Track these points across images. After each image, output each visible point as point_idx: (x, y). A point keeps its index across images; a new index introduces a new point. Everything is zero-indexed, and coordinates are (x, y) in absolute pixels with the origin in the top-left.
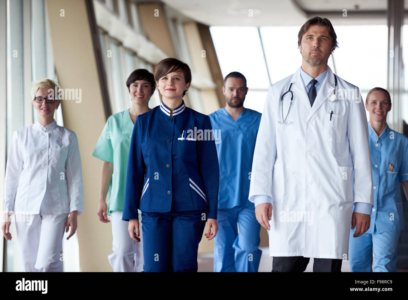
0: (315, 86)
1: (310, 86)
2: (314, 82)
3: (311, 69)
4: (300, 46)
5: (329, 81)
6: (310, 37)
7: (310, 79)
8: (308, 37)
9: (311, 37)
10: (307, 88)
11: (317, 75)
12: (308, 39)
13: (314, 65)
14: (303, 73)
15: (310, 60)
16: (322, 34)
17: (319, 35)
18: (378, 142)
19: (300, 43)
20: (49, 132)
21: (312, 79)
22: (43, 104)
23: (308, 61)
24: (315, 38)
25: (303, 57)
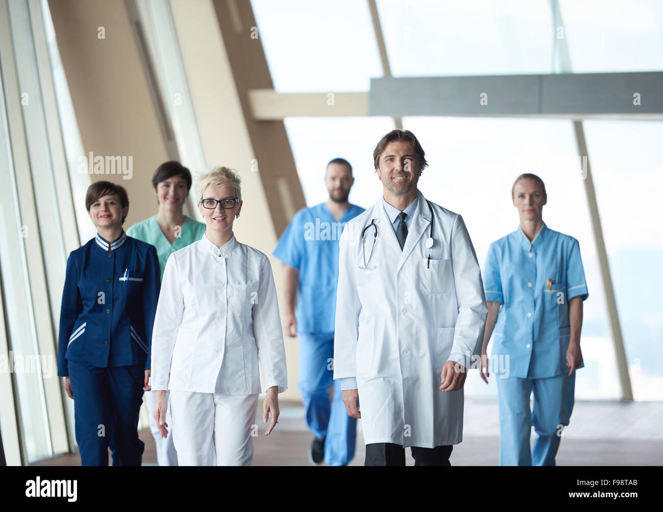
0: (405, 221)
1: (399, 221)
2: (403, 217)
3: (396, 200)
4: (378, 169)
5: (421, 211)
6: (390, 158)
7: (398, 213)
8: (387, 159)
9: (392, 159)
10: (394, 225)
11: (406, 206)
12: (388, 160)
13: (399, 194)
14: (387, 206)
15: (394, 188)
16: (406, 153)
17: (402, 154)
18: (531, 250)
19: (377, 165)
20: (226, 256)
21: (399, 212)
22: (217, 210)
23: (390, 189)
24: (398, 159)
25: (384, 184)
